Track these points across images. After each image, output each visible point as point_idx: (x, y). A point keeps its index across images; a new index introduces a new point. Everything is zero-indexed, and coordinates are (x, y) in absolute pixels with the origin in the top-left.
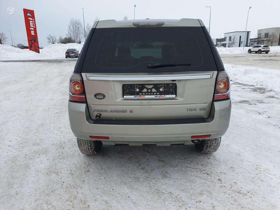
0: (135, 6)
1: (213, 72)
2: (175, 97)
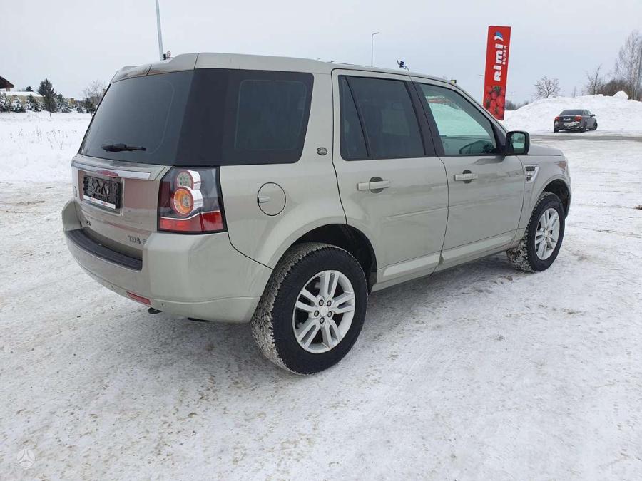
1: (163, 167)
2: (114, 208)
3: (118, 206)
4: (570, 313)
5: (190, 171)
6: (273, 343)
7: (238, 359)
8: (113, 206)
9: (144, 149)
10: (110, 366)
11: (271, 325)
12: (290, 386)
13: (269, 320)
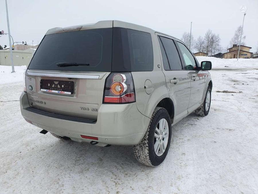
0: (245, 15)
1: (105, 73)
2: (71, 94)
3: (73, 93)
4: (230, 130)
5: (122, 74)
6: (148, 153)
7: (118, 163)
8: (70, 93)
9: (88, 65)
10: (57, 175)
11: (147, 145)
12: (151, 173)
13: (146, 143)
